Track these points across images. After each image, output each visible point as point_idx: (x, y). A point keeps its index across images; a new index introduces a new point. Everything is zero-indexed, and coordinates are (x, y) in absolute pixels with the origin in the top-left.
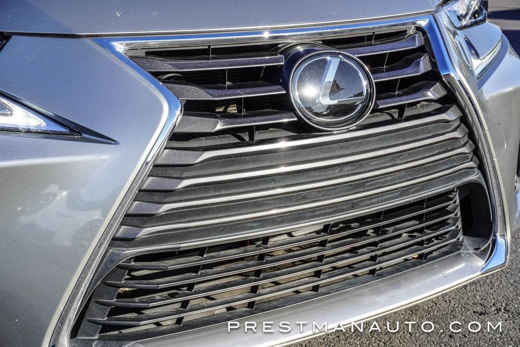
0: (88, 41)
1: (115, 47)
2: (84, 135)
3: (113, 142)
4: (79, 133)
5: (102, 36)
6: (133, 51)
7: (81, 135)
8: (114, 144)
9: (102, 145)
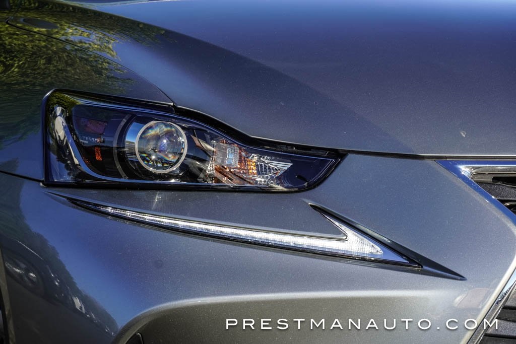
0: (431, 162)
1: (461, 170)
2: (425, 268)
3: (459, 278)
4: (419, 265)
5: (446, 158)
6: (479, 176)
7: (422, 267)
8: (460, 280)
9: (446, 280)
